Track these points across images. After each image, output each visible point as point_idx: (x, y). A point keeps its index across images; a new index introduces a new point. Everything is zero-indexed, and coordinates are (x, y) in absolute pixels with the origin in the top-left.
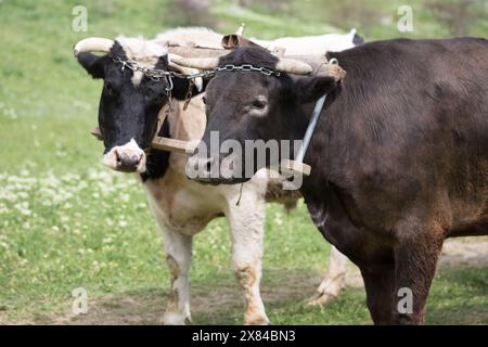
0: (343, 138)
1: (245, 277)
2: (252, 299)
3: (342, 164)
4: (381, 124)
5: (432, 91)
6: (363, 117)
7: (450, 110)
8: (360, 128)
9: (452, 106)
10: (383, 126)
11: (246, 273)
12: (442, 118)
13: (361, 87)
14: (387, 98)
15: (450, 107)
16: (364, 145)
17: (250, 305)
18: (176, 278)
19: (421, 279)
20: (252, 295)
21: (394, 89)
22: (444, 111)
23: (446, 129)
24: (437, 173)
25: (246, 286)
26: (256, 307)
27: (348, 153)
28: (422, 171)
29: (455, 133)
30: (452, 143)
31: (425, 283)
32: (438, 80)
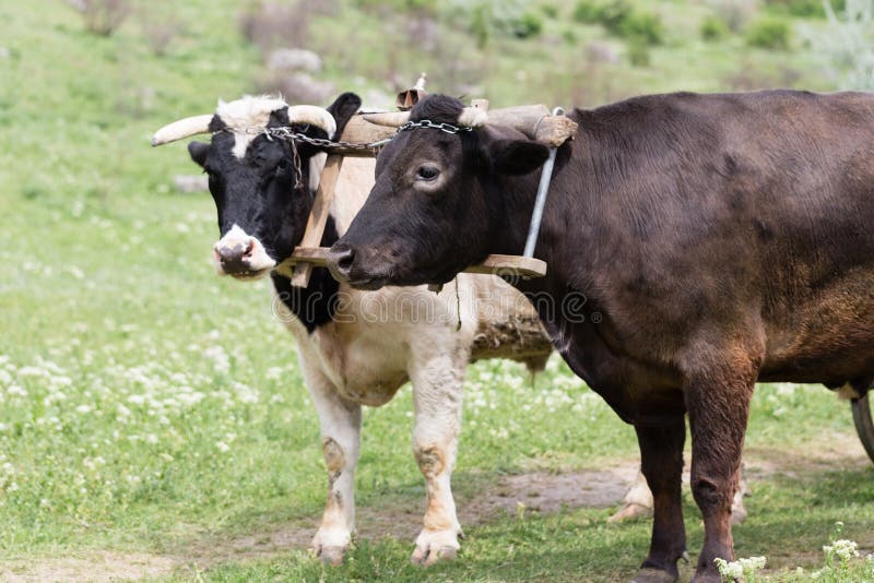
0: (587, 230)
1: (429, 461)
2: (436, 493)
3: (589, 267)
4: (647, 212)
5: (721, 165)
6: (620, 203)
7: (747, 193)
8: (614, 217)
9: (750, 186)
10: (649, 216)
11: (431, 457)
12: (736, 203)
13: (619, 160)
14: (655, 177)
15: (749, 188)
16: (620, 241)
17: (433, 502)
18: (338, 474)
19: (725, 431)
20: (437, 489)
21: (667, 165)
22: (739, 194)
23: (743, 218)
24: (731, 279)
25: (431, 475)
26: (442, 506)
27: (597, 252)
28: (709, 278)
29: (758, 225)
30: (753, 239)
31: (733, 435)
32: (730, 149)
